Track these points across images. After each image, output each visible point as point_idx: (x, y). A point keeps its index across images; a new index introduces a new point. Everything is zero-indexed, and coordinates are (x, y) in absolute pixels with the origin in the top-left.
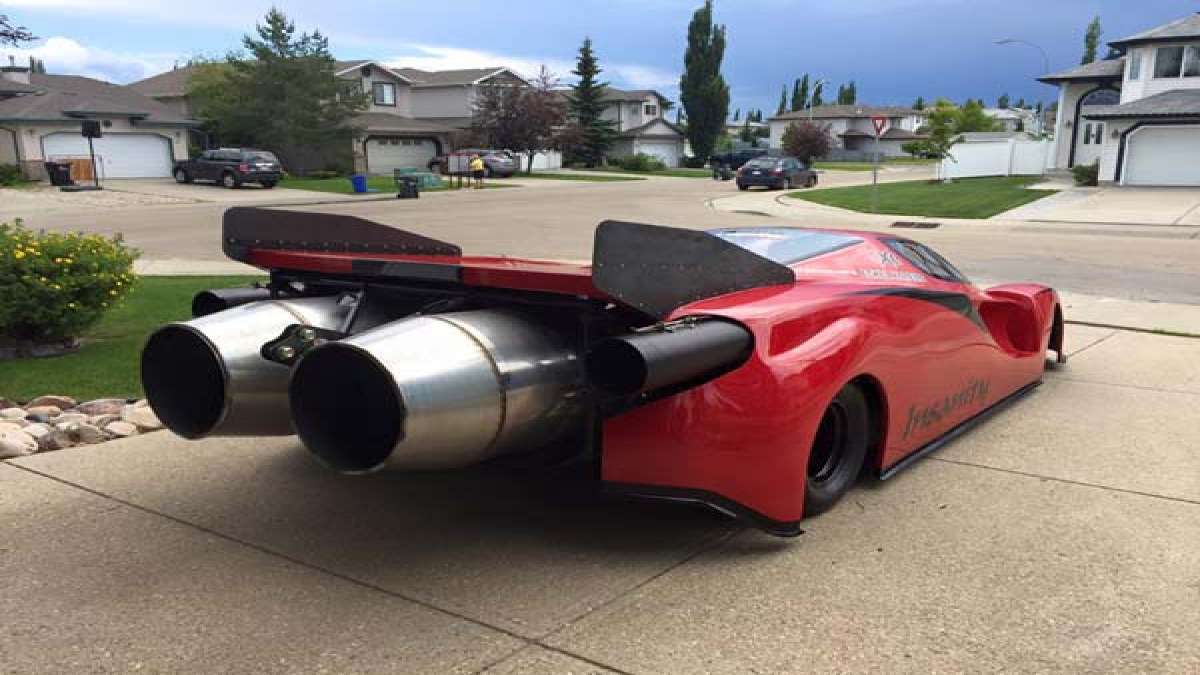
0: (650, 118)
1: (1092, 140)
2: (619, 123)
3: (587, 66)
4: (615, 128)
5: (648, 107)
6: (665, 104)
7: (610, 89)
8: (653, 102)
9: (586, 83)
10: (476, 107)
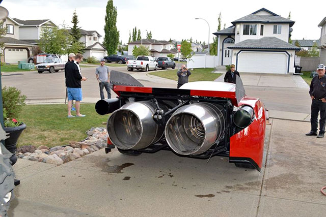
0: (95, 42)
1: (227, 56)
2: (85, 43)
3: (75, 20)
4: (84, 45)
5: (94, 37)
6: (99, 36)
7: (81, 30)
8: (96, 35)
9: (75, 26)
10: (41, 36)
